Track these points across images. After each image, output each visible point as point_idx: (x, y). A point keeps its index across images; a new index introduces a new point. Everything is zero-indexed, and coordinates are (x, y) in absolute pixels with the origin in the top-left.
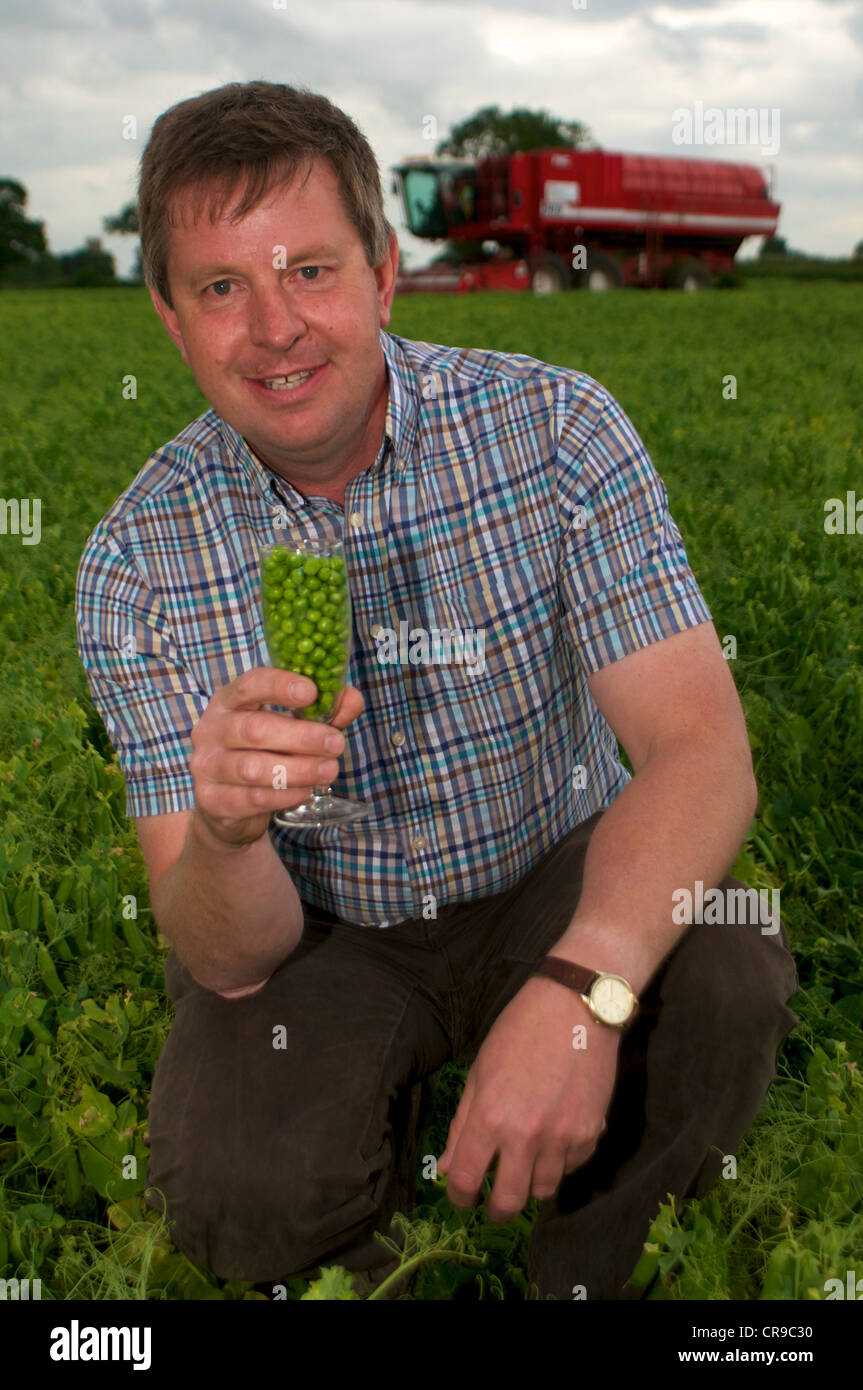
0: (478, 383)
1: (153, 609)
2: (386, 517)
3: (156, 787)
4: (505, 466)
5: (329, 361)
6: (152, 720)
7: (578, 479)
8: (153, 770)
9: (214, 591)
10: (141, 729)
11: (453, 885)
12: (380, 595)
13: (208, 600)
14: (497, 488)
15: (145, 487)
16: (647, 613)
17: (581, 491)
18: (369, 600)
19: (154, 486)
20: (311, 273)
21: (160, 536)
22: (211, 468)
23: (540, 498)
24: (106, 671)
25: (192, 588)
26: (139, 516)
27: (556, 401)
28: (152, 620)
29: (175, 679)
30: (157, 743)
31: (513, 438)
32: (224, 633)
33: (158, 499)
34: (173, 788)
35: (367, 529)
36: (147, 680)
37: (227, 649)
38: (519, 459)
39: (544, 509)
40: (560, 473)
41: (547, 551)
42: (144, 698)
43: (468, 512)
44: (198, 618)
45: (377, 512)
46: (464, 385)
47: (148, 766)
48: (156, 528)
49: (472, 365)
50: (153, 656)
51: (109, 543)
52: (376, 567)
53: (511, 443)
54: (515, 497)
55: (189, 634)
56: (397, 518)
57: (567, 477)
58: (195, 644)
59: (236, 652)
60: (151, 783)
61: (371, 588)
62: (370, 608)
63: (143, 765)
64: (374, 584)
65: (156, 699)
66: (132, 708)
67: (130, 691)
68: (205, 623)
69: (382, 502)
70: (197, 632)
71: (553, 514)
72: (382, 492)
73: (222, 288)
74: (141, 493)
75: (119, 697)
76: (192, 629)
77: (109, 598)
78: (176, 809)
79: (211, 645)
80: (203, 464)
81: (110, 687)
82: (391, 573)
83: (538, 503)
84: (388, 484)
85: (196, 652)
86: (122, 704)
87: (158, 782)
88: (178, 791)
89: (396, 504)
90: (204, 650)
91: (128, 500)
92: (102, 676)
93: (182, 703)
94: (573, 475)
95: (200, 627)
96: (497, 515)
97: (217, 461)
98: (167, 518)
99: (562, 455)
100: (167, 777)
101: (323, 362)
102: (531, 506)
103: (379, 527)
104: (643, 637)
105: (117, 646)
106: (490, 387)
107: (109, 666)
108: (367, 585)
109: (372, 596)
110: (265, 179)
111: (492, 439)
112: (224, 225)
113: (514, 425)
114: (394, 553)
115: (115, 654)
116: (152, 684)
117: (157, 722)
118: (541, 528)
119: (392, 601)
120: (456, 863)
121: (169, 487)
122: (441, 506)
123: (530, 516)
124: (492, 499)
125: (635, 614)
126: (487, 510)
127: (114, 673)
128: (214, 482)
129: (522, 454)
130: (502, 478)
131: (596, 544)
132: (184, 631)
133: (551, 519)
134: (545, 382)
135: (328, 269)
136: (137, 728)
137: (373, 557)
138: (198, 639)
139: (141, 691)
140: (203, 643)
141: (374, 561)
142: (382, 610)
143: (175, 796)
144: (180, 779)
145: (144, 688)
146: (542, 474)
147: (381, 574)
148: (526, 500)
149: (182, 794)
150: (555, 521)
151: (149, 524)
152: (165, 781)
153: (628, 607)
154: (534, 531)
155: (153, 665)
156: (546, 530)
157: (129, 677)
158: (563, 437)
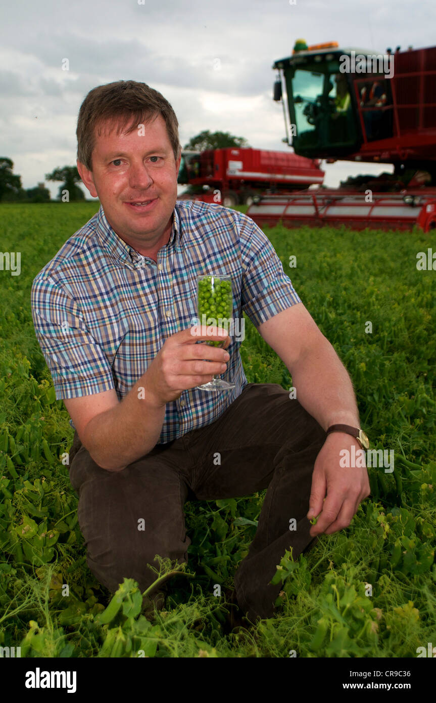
0: (200, 214)
1: (74, 307)
2: (172, 266)
3: (80, 384)
4: (217, 245)
5: (158, 197)
6: (77, 356)
7: (250, 249)
8: (79, 377)
9: (99, 298)
10: (71, 360)
11: (195, 421)
12: (170, 298)
13: (97, 302)
14: (215, 254)
15: (63, 255)
16: (284, 296)
17: (252, 254)
18: (166, 300)
19: (66, 255)
20: (154, 159)
21: (74, 275)
22: (95, 246)
23: (233, 258)
24: (54, 335)
25: (90, 297)
26: (63, 267)
27: (235, 220)
28: (75, 312)
29: (85, 337)
30: (80, 366)
31: (219, 234)
32: (106, 316)
33: (69, 259)
34: (89, 384)
35: (164, 271)
36: (74, 338)
37: (107, 322)
38: (223, 243)
39: (235, 262)
40: (242, 248)
41: (237, 279)
42: (73, 346)
43: (203, 264)
44: (95, 310)
45: (168, 264)
46: (195, 215)
47: (76, 376)
48: (71, 272)
49: (197, 207)
50: (76, 328)
51: (49, 279)
52: (168, 287)
53: (219, 236)
54: (222, 258)
55: (91, 317)
56: (176, 267)
57: (245, 249)
58: (94, 321)
59: (111, 323)
60: (78, 383)
61: (166, 295)
62: (166, 304)
63: (73, 376)
64: (168, 294)
65: (78, 346)
66: (68, 351)
67: (66, 343)
68: (98, 312)
69: (170, 260)
70: (94, 316)
71: (239, 264)
72: (169, 256)
73: (117, 163)
74: (62, 258)
75: (61, 346)
76: (92, 315)
77: (53, 303)
78: (91, 393)
79: (101, 321)
80: (91, 244)
81: (56, 342)
82: (174, 289)
83: (232, 260)
84: (172, 252)
85: (95, 324)
86: (62, 349)
87: (82, 382)
88: (91, 386)
89: (176, 261)
90: (98, 323)
91: (56, 261)
92: (52, 337)
93: (89, 348)
94: (248, 248)
95: (96, 314)
96: (215, 265)
97: (96, 243)
98: (75, 267)
99: (242, 240)
100: (86, 380)
101: (156, 197)
102: (229, 261)
103: (169, 270)
104: (284, 306)
105: (59, 324)
106: (206, 215)
107: (55, 332)
108: (165, 294)
109: (167, 299)
110: (141, 117)
111: (210, 234)
112: (122, 135)
113: (219, 229)
114: (175, 281)
115: (59, 327)
116: (76, 340)
117: (79, 357)
118: (234, 270)
119: (174, 301)
120: (197, 412)
121: (73, 254)
122: (192, 262)
123: (229, 265)
124: (213, 258)
125: (279, 297)
126: (211, 263)
127: (58, 336)
128: (97, 252)
129: (224, 241)
130: (216, 250)
131: (261, 274)
132: (89, 315)
133: (238, 266)
134: (228, 213)
135: (162, 158)
136: (70, 359)
137: (167, 282)
138: (95, 319)
139: (71, 343)
140: (97, 320)
141: (167, 284)
142: (171, 305)
143: (90, 388)
144: (91, 380)
145: (73, 342)
146: (233, 248)
147: (170, 290)
148: (227, 259)
149: (93, 387)
150: (240, 267)
151: (68, 271)
152: (85, 382)
153: (276, 294)
154: (231, 271)
155: (76, 332)
156: (236, 271)
157: (66, 337)
158: (241, 234)
